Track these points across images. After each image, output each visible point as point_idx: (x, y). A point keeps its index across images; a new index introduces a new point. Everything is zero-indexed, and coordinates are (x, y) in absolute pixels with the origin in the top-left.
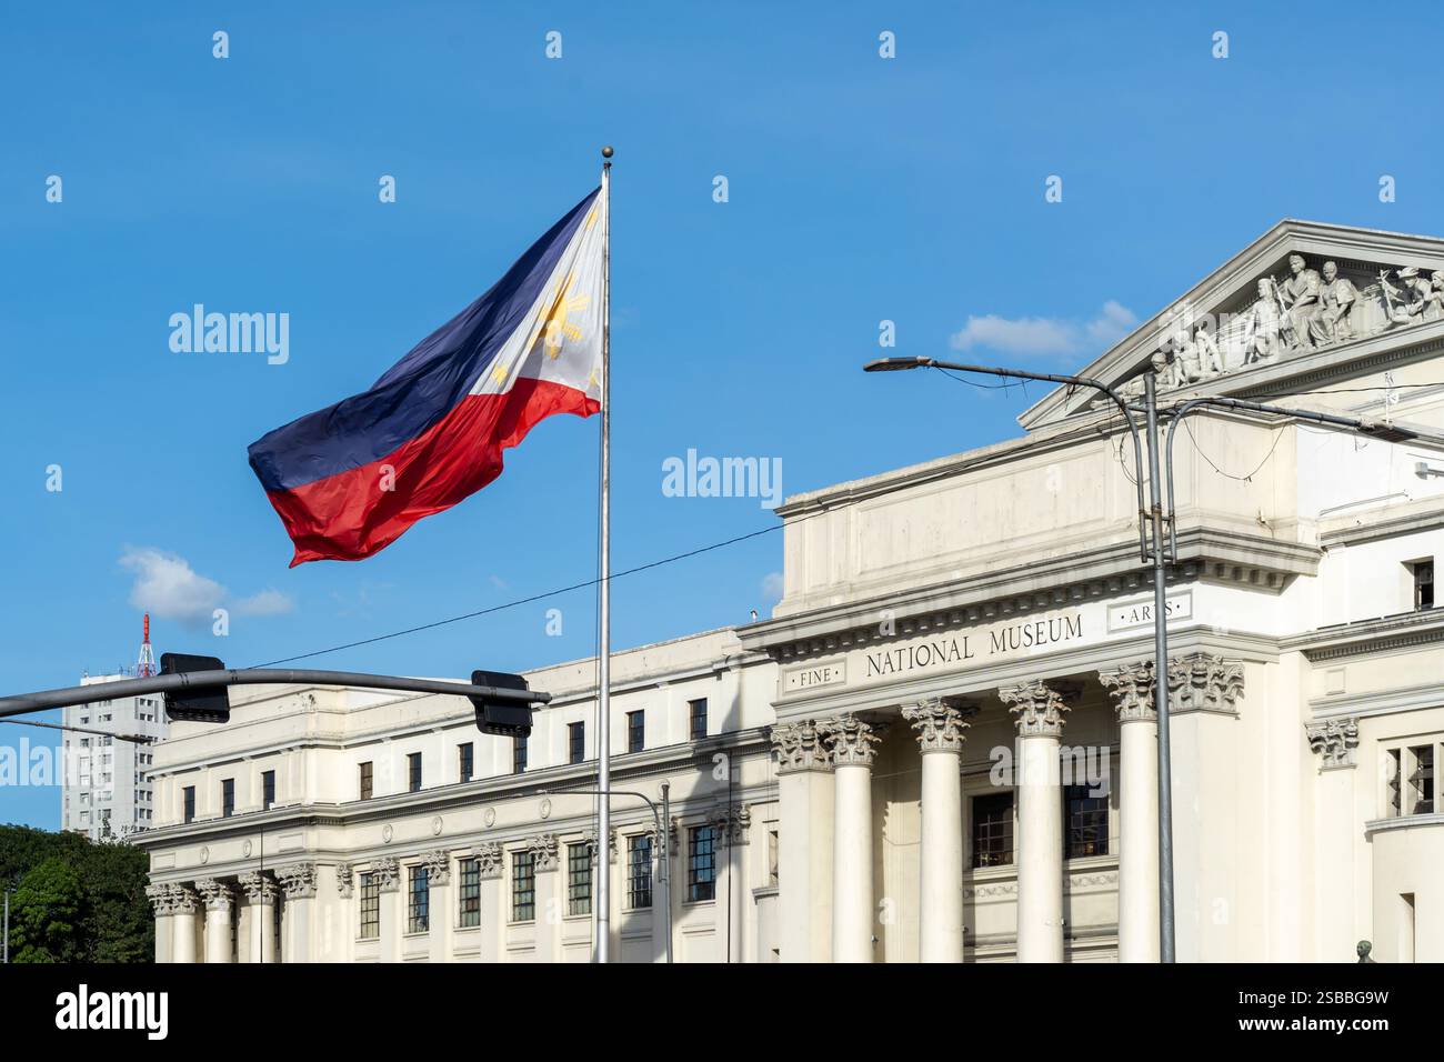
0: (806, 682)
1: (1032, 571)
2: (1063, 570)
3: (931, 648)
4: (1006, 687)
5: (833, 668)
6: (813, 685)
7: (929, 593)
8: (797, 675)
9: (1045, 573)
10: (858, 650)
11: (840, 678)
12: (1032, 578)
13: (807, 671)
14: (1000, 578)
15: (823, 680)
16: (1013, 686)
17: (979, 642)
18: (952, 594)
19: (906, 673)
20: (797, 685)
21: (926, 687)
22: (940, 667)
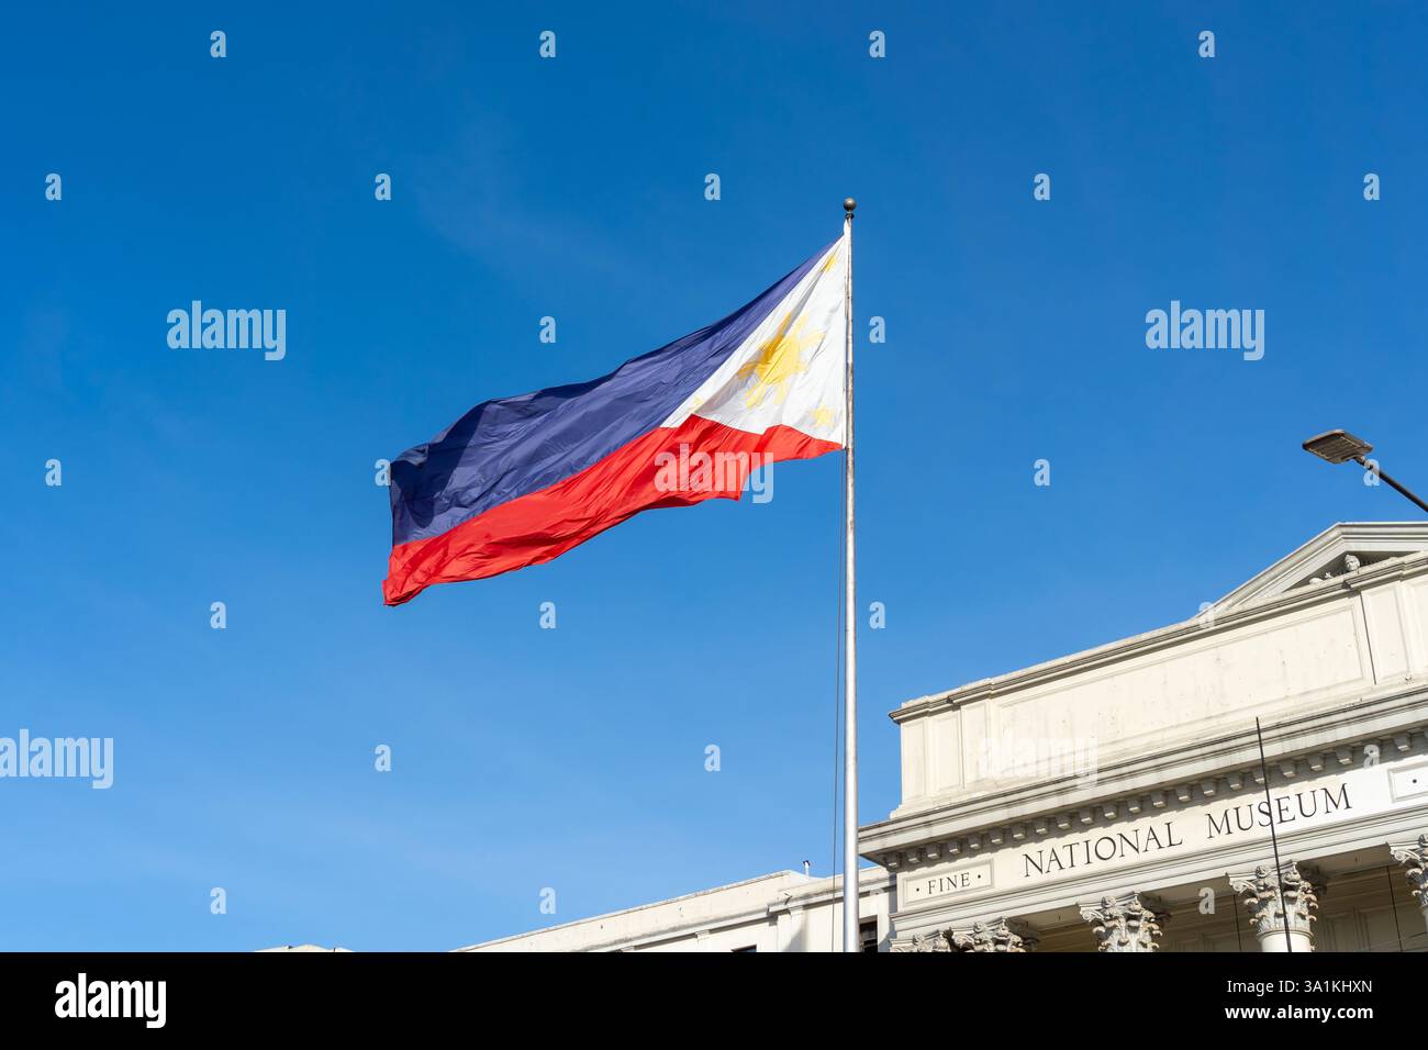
0: (936, 892)
1: (1283, 731)
2: (1332, 726)
3: (1117, 840)
4: (1239, 874)
5: (973, 872)
6: (945, 891)
7: (1125, 770)
8: (923, 884)
9: (1303, 732)
10: (1011, 849)
11: (985, 881)
12: (1282, 740)
13: (937, 878)
14: (1233, 743)
15: (959, 884)
16: (1248, 873)
17: (1190, 827)
18: (1158, 768)
19: (1081, 869)
20: (924, 893)
21: (1112, 883)
22: (1132, 858)
